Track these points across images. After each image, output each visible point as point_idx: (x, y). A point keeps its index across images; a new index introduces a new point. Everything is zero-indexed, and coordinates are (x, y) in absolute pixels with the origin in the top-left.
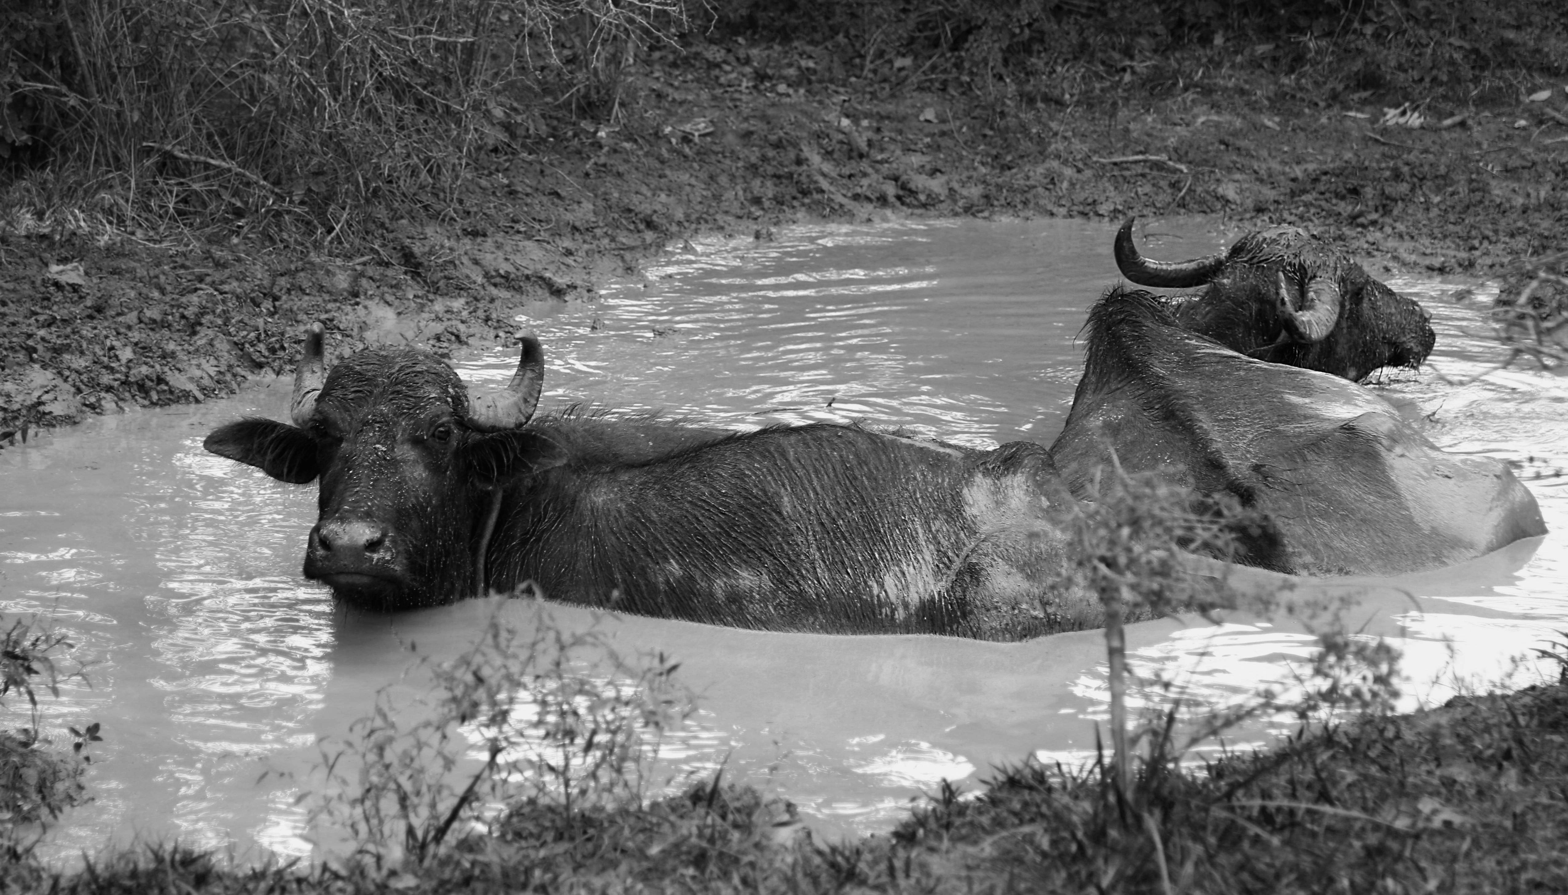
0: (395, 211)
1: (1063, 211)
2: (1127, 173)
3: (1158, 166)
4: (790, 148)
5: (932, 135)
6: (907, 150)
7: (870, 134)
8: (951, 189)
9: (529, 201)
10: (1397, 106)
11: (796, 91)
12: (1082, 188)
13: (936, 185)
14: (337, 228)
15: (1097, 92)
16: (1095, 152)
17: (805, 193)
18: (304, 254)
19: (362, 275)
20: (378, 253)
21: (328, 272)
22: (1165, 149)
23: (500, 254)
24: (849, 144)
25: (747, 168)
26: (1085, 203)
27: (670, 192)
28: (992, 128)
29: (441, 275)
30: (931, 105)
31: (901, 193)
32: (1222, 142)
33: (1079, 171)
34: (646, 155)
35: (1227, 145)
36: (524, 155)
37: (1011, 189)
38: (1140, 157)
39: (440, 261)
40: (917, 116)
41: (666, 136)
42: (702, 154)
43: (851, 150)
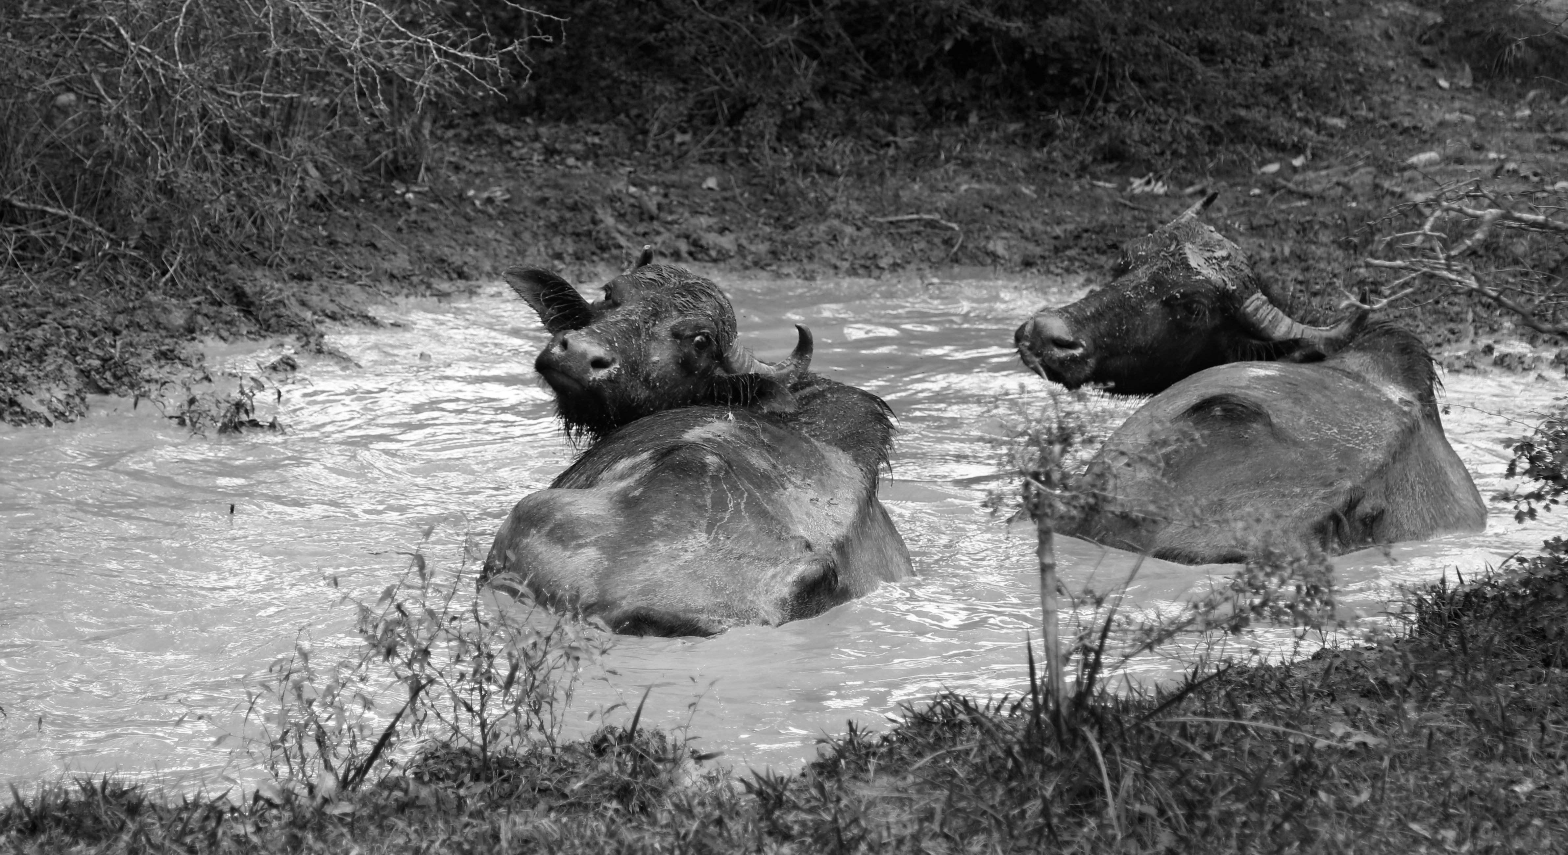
0: (226, 257)
1: (846, 265)
2: (902, 231)
3: (932, 224)
4: (585, 211)
5: (716, 201)
6: (695, 213)
7: (659, 198)
8: (740, 246)
9: (349, 250)
10: (1141, 176)
11: (585, 164)
12: (863, 244)
13: (727, 242)
14: (171, 270)
15: (866, 163)
16: (871, 213)
17: (603, 249)
18: (140, 295)
19: (197, 312)
20: (210, 293)
21: (165, 310)
22: (937, 210)
23: (326, 296)
24: (640, 207)
25: (547, 227)
26: (866, 257)
27: (477, 247)
28: (772, 194)
29: (271, 313)
30: (712, 175)
31: (693, 249)
32: (986, 206)
33: (859, 229)
34: (454, 214)
35: (991, 209)
36: (341, 211)
37: (796, 245)
38: (915, 216)
39: (271, 300)
40: (700, 185)
41: (469, 198)
42: (504, 215)
43: (642, 213)
